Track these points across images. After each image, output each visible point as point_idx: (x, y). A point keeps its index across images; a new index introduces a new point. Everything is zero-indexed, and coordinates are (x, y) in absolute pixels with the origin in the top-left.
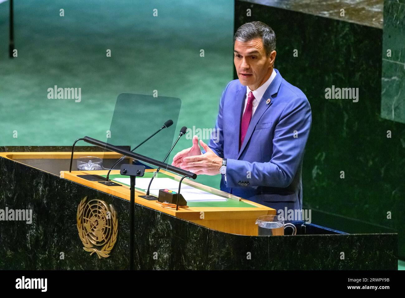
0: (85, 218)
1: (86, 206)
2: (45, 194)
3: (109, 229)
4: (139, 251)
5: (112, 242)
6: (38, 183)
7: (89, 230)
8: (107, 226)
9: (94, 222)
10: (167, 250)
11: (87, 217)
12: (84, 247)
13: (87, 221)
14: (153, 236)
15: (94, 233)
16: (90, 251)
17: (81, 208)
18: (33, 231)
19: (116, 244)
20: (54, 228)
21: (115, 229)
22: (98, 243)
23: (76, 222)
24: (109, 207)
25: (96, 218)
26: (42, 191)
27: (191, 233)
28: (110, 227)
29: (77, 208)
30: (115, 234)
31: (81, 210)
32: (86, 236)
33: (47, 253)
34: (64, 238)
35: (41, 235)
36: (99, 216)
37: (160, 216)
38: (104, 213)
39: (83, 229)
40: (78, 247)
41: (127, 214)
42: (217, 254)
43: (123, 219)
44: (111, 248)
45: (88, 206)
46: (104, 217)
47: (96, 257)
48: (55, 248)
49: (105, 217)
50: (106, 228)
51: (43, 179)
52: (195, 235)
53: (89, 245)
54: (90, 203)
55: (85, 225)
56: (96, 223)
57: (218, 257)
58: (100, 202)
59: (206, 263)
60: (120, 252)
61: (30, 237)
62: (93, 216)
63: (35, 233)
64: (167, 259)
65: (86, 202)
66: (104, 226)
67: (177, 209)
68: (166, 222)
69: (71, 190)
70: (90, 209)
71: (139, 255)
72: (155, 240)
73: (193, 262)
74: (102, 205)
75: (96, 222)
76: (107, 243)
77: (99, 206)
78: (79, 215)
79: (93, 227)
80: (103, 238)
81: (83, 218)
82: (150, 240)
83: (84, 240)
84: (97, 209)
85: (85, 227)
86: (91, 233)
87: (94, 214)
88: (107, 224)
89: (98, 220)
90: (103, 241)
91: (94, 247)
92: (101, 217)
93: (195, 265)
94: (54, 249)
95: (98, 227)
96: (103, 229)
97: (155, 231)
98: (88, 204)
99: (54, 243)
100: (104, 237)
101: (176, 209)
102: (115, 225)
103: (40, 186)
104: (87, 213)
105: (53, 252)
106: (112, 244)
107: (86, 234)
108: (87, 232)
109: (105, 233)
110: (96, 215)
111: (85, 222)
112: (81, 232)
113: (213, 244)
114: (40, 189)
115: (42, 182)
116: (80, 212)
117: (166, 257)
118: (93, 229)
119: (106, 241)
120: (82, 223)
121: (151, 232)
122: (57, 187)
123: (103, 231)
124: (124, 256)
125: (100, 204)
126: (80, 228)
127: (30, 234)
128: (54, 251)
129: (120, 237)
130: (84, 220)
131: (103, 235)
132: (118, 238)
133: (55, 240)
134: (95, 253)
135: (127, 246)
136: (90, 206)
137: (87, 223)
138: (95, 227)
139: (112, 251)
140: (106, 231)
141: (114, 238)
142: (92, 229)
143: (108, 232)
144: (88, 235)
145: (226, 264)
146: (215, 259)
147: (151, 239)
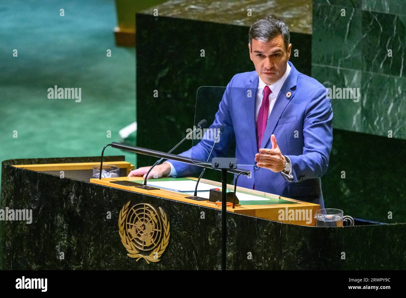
0: (129, 223)
1: (130, 211)
2: (78, 203)
3: (159, 232)
4: (196, 253)
5: (164, 245)
6: (68, 193)
7: (134, 236)
8: (156, 230)
9: (140, 226)
10: (230, 249)
11: (132, 222)
12: (128, 253)
13: (132, 226)
14: (214, 236)
15: (140, 239)
16: (135, 257)
17: (123, 214)
18: (64, 242)
19: (167, 248)
20: (90, 236)
21: (167, 232)
22: (145, 248)
23: (118, 229)
24: (158, 210)
25: (143, 223)
26: (74, 200)
27: (260, 228)
28: (160, 231)
29: (118, 215)
30: (166, 237)
31: (124, 216)
32: (130, 241)
33: (82, 263)
34: (103, 246)
35: (74, 246)
36: (146, 220)
37: (221, 214)
38: (152, 217)
39: (127, 235)
40: (121, 254)
41: (180, 216)
42: (292, 248)
43: (176, 221)
44: (162, 252)
45: (132, 211)
46: (152, 221)
47: (142, 263)
48: (91, 257)
49: (154, 221)
50: (156, 232)
51: (75, 188)
52: (265, 230)
53: (135, 251)
54: (135, 208)
55: (129, 230)
56: (143, 228)
57: (293, 251)
58: (146, 206)
59: (280, 258)
60: (173, 255)
61: (60, 249)
62: (139, 221)
63: (66, 244)
64: (231, 259)
65: (130, 207)
66: (153, 230)
67: (234, 208)
68: (229, 220)
69: (110, 197)
70: (134, 214)
71: (197, 255)
72: (216, 239)
73: (263, 258)
74: (150, 209)
75: (142, 226)
76: (157, 247)
77: (146, 210)
78: (120, 221)
79: (139, 232)
80: (151, 242)
81: (127, 223)
82: (209, 240)
83: (128, 247)
84: (144, 213)
85: (129, 233)
86: (137, 239)
87: (140, 219)
88: (156, 228)
89: (145, 224)
90: (153, 245)
91: (141, 252)
92: (149, 221)
93: (266, 261)
94: (90, 259)
95: (145, 232)
96: (152, 233)
97: (216, 230)
98: (132, 208)
99: (91, 252)
100: (153, 242)
101: (232, 207)
102: (166, 228)
103: (71, 195)
104: (131, 218)
105: (89, 262)
106: (164, 248)
107: (131, 240)
108: (131, 237)
109: (154, 237)
110: (142, 220)
111: (128, 228)
112: (123, 238)
113: (287, 238)
114: (72, 198)
115: (73, 190)
116: (122, 218)
117: (230, 256)
118: (140, 234)
119: (155, 245)
120: (125, 228)
121: (210, 232)
122: (93, 194)
123: (151, 235)
124: (178, 258)
125: (148, 207)
126: (123, 234)
127: (60, 246)
128: (91, 261)
129: (173, 240)
130: (128, 225)
131: (152, 240)
132: (170, 241)
133: (92, 249)
134: (142, 259)
135: (182, 248)
136: (134, 211)
137: (131, 229)
138: (141, 232)
139: (163, 255)
140: (154, 235)
141: (166, 241)
142: (138, 233)
143: (157, 237)
144: (133, 241)
145: (302, 258)
146: (290, 253)
147: (211, 239)
